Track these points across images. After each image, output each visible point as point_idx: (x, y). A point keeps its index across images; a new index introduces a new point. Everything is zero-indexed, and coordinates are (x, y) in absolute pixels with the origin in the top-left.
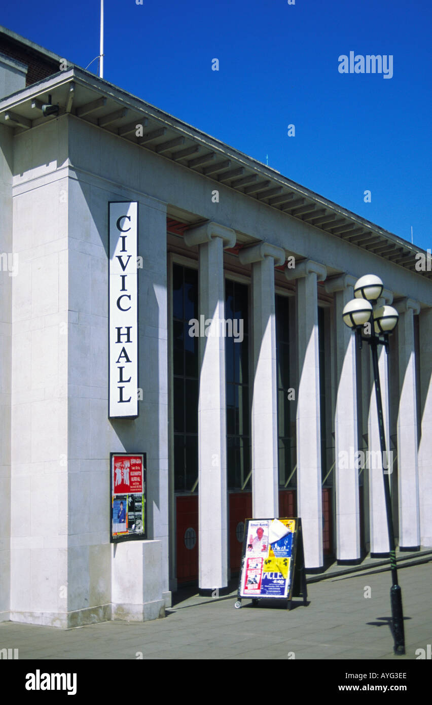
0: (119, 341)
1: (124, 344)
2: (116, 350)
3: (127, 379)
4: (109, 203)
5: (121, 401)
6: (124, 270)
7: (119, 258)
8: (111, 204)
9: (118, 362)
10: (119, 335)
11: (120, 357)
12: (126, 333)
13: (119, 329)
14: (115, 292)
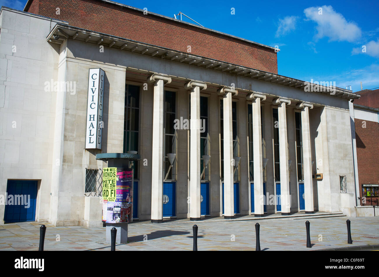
0: (90, 120)
1: (92, 121)
2: (89, 123)
3: (93, 135)
4: (89, 69)
6: (93, 93)
10: (90, 118)
14: (90, 102)
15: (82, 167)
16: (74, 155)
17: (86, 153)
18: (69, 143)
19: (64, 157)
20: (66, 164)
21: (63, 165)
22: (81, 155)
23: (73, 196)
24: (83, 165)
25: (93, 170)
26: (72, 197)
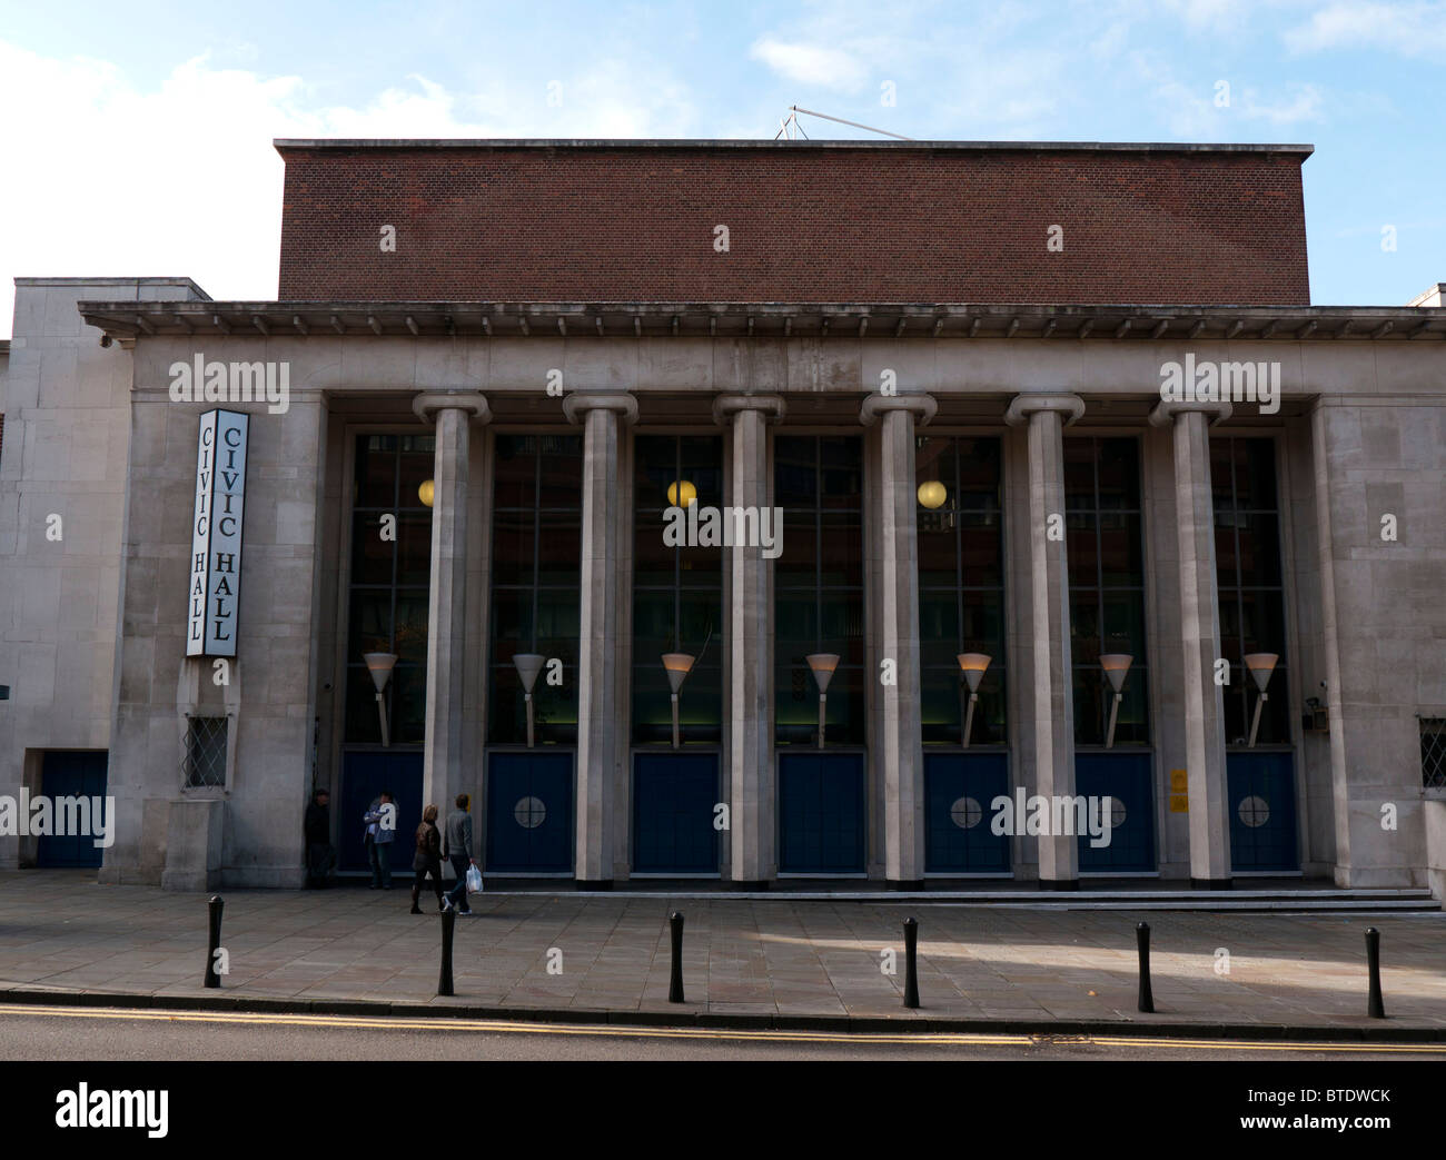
15: (176, 713)
16: (152, 677)
17: (189, 670)
18: (137, 642)
19: (123, 683)
20: (131, 704)
21: (120, 707)
22: (173, 676)
23: (148, 797)
24: (179, 707)
25: (207, 719)
26: (146, 800)
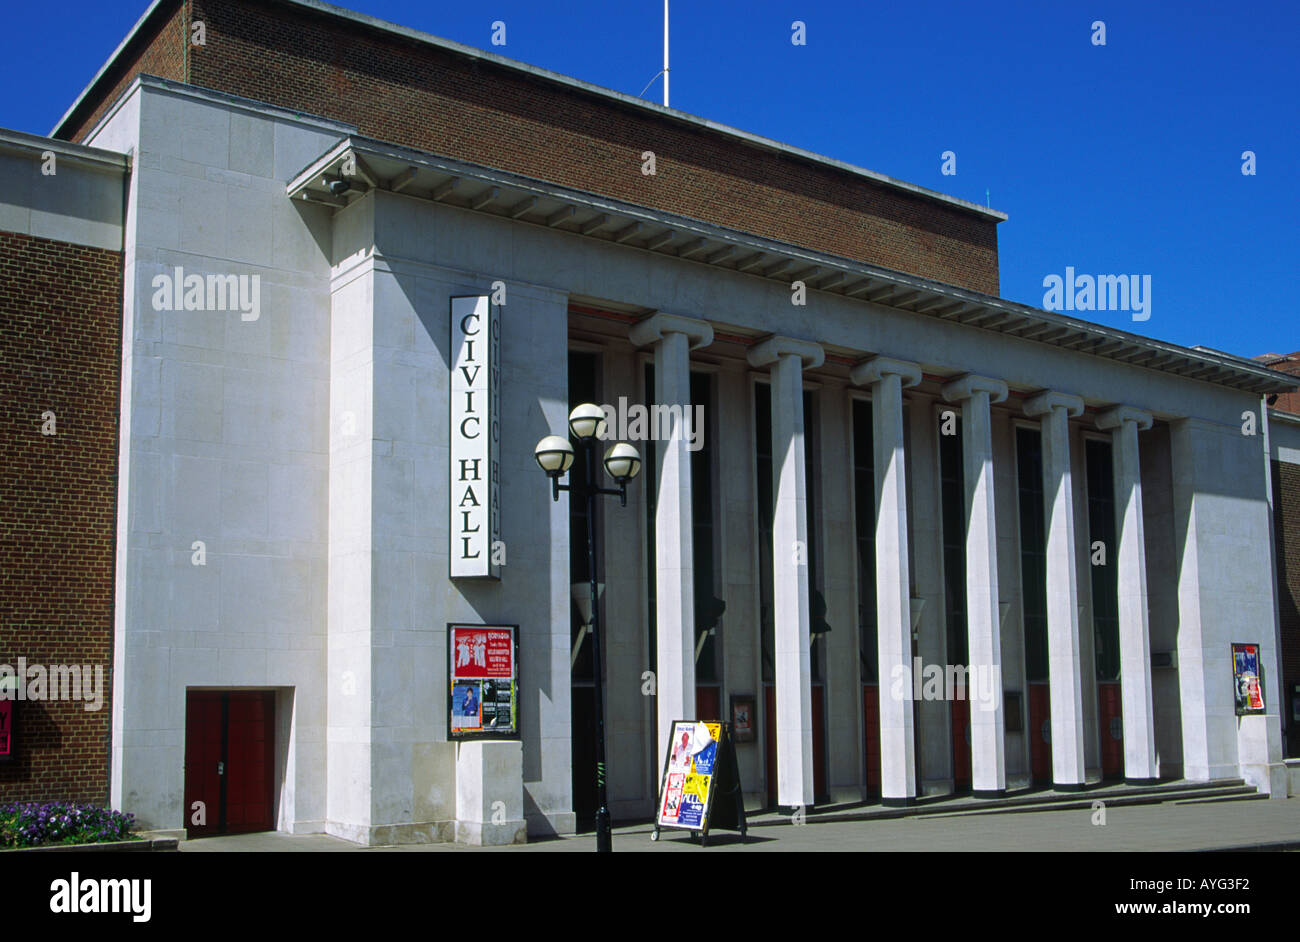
1: (470, 481)
2: (459, 489)
3: (474, 529)
4: (451, 298)
5: (466, 556)
6: (470, 385)
7: (464, 369)
8: (454, 300)
9: (462, 505)
10: (464, 470)
11: (465, 498)
12: (473, 467)
13: (463, 462)
14: (459, 414)
